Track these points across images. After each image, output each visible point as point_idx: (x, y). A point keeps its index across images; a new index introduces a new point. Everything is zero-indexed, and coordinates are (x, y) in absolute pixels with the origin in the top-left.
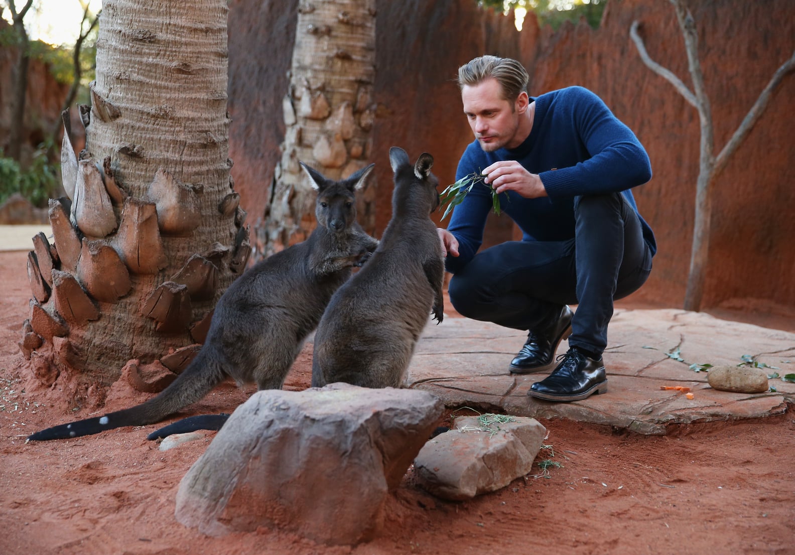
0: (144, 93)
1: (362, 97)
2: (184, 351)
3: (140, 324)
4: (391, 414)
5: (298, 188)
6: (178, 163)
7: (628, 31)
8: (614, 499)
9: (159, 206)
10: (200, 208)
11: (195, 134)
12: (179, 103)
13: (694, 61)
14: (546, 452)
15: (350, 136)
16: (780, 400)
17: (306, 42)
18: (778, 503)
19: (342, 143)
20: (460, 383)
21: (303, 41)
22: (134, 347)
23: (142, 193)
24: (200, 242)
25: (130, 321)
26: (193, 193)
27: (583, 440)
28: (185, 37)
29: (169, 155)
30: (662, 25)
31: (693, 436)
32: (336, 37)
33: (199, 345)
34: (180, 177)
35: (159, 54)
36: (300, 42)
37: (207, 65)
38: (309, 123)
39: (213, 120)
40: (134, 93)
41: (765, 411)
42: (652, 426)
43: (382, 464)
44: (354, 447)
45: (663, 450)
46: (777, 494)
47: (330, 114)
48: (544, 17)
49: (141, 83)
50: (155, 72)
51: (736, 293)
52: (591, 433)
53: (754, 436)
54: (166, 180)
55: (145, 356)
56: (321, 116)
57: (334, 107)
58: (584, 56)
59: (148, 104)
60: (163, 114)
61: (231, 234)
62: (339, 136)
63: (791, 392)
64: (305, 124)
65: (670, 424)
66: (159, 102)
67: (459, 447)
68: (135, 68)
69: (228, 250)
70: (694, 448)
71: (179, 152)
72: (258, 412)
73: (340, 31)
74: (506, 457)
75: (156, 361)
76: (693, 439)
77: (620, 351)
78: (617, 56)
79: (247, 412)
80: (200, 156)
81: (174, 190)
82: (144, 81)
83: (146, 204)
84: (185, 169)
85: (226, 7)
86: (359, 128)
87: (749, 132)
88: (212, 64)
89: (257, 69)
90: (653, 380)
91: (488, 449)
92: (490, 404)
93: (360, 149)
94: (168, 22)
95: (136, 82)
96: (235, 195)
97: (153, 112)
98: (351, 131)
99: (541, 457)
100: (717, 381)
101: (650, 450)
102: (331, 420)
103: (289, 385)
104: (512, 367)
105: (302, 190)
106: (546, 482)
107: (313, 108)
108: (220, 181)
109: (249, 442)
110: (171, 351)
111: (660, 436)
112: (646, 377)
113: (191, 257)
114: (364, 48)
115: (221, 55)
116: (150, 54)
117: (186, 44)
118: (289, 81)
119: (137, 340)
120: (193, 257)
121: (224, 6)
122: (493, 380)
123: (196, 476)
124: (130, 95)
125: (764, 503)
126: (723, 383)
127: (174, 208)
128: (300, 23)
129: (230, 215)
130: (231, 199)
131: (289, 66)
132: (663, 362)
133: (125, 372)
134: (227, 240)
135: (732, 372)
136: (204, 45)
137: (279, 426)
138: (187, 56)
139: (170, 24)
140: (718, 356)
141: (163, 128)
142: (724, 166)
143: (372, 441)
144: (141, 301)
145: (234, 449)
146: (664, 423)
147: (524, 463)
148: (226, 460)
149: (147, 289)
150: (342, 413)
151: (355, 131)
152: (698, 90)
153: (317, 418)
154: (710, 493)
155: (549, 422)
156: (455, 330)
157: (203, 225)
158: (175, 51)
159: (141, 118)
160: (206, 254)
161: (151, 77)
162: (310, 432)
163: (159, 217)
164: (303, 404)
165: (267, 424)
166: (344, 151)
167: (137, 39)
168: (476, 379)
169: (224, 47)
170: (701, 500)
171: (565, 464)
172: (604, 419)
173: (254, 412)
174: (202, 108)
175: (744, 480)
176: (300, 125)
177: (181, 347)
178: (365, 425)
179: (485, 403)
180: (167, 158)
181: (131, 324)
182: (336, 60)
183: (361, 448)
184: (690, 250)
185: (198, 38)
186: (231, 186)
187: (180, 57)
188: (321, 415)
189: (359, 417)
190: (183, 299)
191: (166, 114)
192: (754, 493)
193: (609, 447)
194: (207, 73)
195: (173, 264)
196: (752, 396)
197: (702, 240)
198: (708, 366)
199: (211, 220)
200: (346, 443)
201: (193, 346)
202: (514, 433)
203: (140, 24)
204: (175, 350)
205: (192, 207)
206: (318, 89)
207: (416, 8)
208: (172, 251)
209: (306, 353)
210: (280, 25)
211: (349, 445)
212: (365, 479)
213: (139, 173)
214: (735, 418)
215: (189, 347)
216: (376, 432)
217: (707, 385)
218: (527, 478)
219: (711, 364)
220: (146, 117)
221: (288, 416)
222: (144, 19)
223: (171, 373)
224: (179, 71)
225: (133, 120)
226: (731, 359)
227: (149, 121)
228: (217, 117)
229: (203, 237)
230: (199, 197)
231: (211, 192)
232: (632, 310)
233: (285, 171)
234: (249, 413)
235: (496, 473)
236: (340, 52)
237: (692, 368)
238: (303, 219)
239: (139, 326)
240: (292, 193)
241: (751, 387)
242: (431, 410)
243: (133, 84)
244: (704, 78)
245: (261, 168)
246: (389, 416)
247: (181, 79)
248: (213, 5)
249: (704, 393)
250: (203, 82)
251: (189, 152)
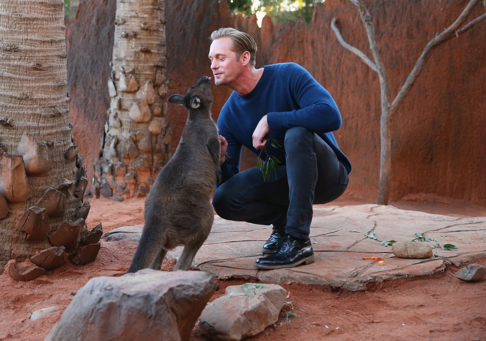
0: (12, 84)
1: (159, 76)
2: (45, 252)
3: (16, 236)
4: (181, 288)
5: (120, 137)
6: (37, 128)
7: (330, 24)
8: (333, 337)
9: (25, 158)
10: (52, 157)
11: (47, 109)
12: (36, 89)
13: (373, 42)
14: (287, 307)
15: (153, 102)
16: (440, 262)
17: (121, 43)
18: (441, 333)
19: (147, 107)
20: (230, 262)
21: (119, 42)
22: (12, 251)
23: (13, 149)
24: (53, 179)
25: (9, 234)
26: (47, 148)
27: (313, 297)
28: (38, 47)
29: (30, 123)
30: (351, 20)
31: (384, 290)
32: (140, 39)
33: (56, 247)
34: (38, 137)
35: (21, 59)
36: (117, 43)
37: (53, 64)
38: (125, 95)
39: (58, 99)
40: (6, 84)
41: (431, 270)
42: (357, 285)
43: (176, 323)
44: (157, 312)
45: (365, 301)
46: (441, 327)
47: (139, 88)
48: (277, 17)
49: (10, 78)
50: (19, 71)
51: (412, 190)
52: (317, 292)
53: (425, 288)
54: (28, 140)
55: (20, 257)
56: (133, 90)
57: (141, 84)
58: (302, 42)
59: (15, 91)
60: (25, 97)
61: (73, 172)
62: (145, 102)
63: (448, 257)
64: (123, 96)
65: (369, 283)
66: (22, 90)
67: (229, 307)
68: (6, 69)
69: (72, 183)
70: (385, 298)
71: (37, 121)
72: (93, 292)
73: (143, 35)
74: (260, 313)
75: (27, 260)
76: (385, 292)
77: (335, 235)
78: (324, 41)
79: (85, 293)
80: (51, 123)
81: (34, 146)
82: (12, 77)
83: (16, 156)
84: (41, 132)
85: (64, 26)
86: (158, 96)
87: (412, 85)
88: (57, 63)
89: (90, 62)
90: (358, 253)
91: (248, 307)
92: (250, 276)
93: (160, 109)
94: (26, 38)
95: (7, 78)
96: (75, 147)
97: (19, 96)
98: (153, 98)
99: (284, 311)
100: (399, 252)
101: (357, 301)
102: (141, 295)
103: (117, 270)
104: (264, 250)
105: (123, 139)
106: (288, 327)
107: (127, 86)
108: (65, 138)
109: (87, 313)
110: (37, 252)
111: (363, 291)
112: (353, 252)
113: (47, 189)
114: (158, 45)
115: (62, 57)
116: (15, 59)
117: (38, 51)
118: (112, 68)
119: (14, 246)
120: (49, 189)
121: (62, 26)
122: (252, 259)
123: (53, 338)
124: (3, 86)
125: (432, 334)
126: (403, 253)
127: (35, 158)
128: (116, 31)
129: (72, 160)
130: (73, 149)
131: (111, 60)
132: (364, 241)
133: (7, 268)
134: (71, 176)
135: (408, 245)
136: (50, 51)
137: (106, 301)
138: (40, 59)
139: (27, 39)
140: (400, 235)
141: (26, 106)
142: (397, 109)
143: (169, 308)
144: (16, 221)
145: (78, 318)
146: (365, 282)
147: (273, 316)
148: (73, 326)
149: (19, 212)
150: (148, 290)
151: (156, 98)
152: (376, 61)
153: (132, 294)
154: (396, 328)
155: (289, 286)
156: (226, 226)
157: (54, 168)
158: (32, 56)
159: (11, 101)
160: (57, 187)
161: (17, 74)
162: (126, 305)
163: (25, 165)
164: (122, 285)
165: (98, 300)
166: (150, 112)
167: (6, 50)
168: (241, 259)
169: (64, 52)
170: (391, 334)
171: (300, 314)
172: (325, 282)
173: (90, 292)
174: (51, 92)
175: (418, 318)
176: (120, 96)
177: (44, 249)
178: (163, 297)
179: (246, 275)
180: (29, 126)
181: (9, 236)
182: (141, 54)
183: (161, 313)
184: (379, 164)
185: (46, 47)
186: (72, 141)
187: (35, 60)
188: (134, 292)
189: (159, 292)
190: (43, 218)
191: (27, 97)
192: (426, 327)
193: (329, 300)
194: (53, 69)
195: (36, 194)
196: (422, 260)
197: (386, 157)
198: (393, 242)
199: (60, 164)
200: (151, 310)
201: (51, 248)
202: (265, 295)
203: (8, 40)
204: (40, 252)
205: (47, 157)
206: (130, 73)
207: (191, 17)
208: (35, 186)
209: (128, 248)
210: (104, 33)
211: (153, 312)
212: (165, 333)
213: (11, 136)
214: (411, 276)
215: (49, 249)
216: (171, 301)
217: (393, 255)
218: (275, 325)
219: (395, 240)
220: (14, 100)
221: (112, 294)
222: (10, 37)
223: (37, 267)
224: (35, 69)
225: (6, 102)
226: (408, 236)
227: (16, 102)
228: (61, 97)
229: (55, 176)
230: (51, 150)
231: (59, 146)
232: (343, 206)
233: (111, 126)
234: (87, 293)
235: (254, 323)
236: (143, 48)
237: (383, 244)
238: (124, 158)
239: (15, 237)
240: (116, 141)
241: (421, 255)
242: (207, 284)
243: (5, 79)
244: (380, 52)
245: (96, 125)
246: (179, 290)
247: (36, 74)
248: (55, 25)
249: (391, 260)
250: (50, 75)
251: (43, 121)
